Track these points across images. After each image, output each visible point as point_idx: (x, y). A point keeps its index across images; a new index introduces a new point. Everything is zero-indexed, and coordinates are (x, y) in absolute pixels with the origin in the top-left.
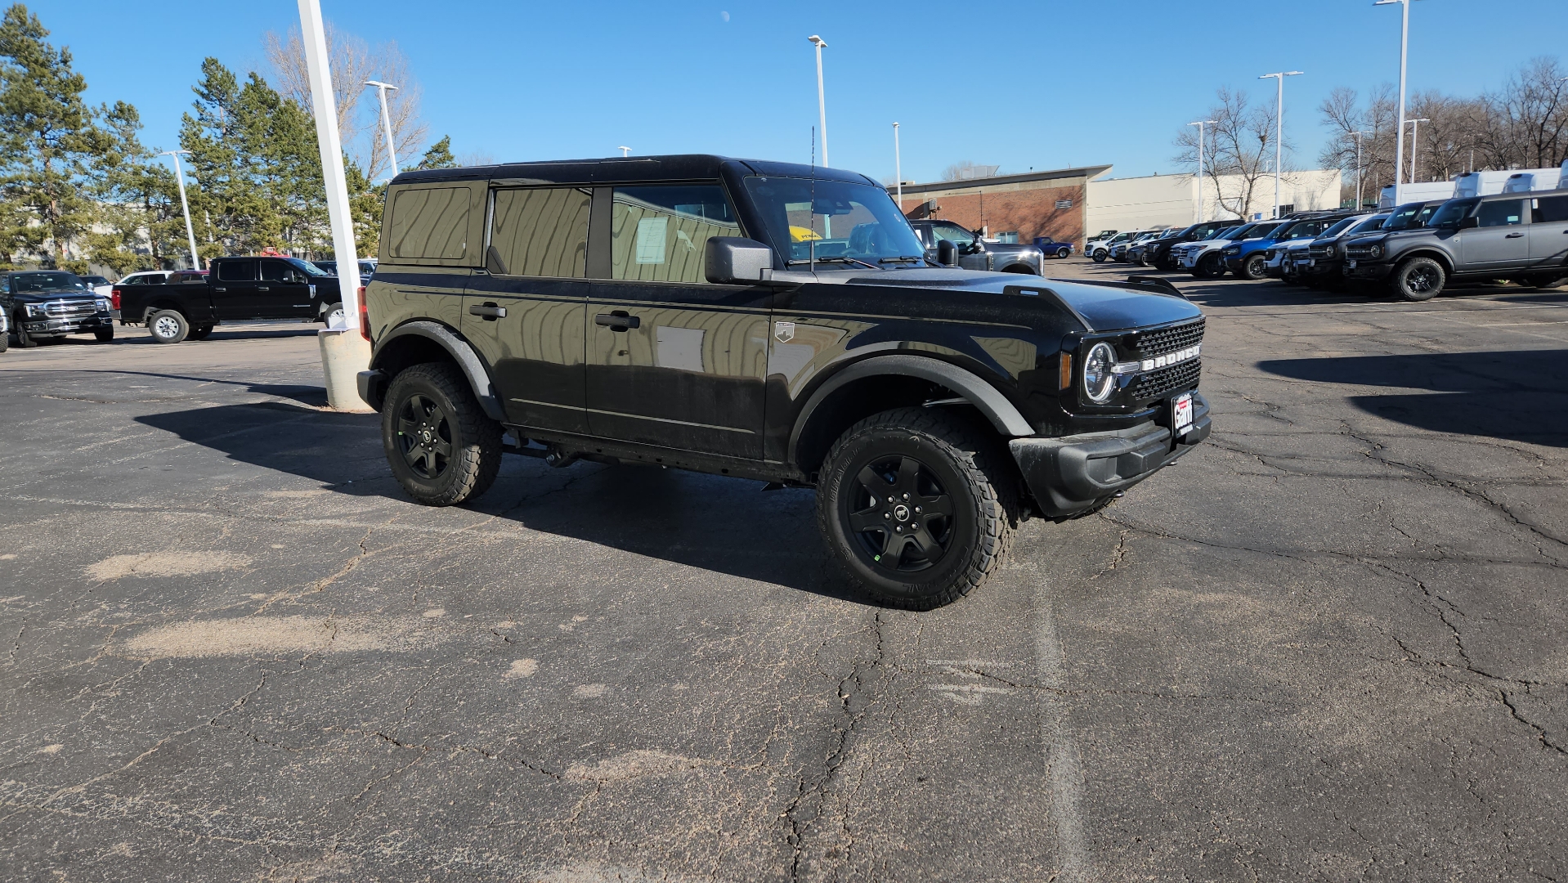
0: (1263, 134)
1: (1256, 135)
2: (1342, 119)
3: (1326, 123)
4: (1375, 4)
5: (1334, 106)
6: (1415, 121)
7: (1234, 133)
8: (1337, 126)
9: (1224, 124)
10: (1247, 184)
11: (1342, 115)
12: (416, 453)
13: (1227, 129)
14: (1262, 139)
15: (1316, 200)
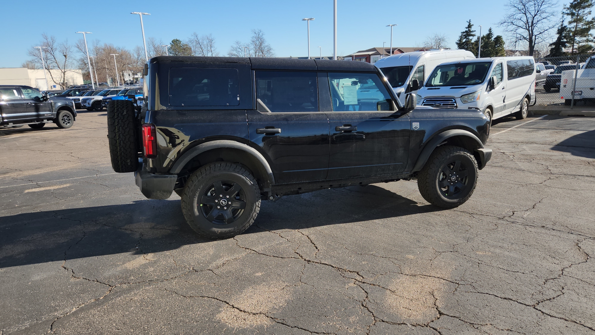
0: (65, 54)
1: (62, 54)
2: (84, 51)
3: (78, 52)
4: (132, 13)
5: (80, 46)
6: (114, 55)
7: (52, 53)
8: (83, 54)
9: (49, 49)
10: (63, 74)
11: (83, 49)
12: (215, 213)
13: (49, 51)
14: (65, 56)
15: (75, 81)
